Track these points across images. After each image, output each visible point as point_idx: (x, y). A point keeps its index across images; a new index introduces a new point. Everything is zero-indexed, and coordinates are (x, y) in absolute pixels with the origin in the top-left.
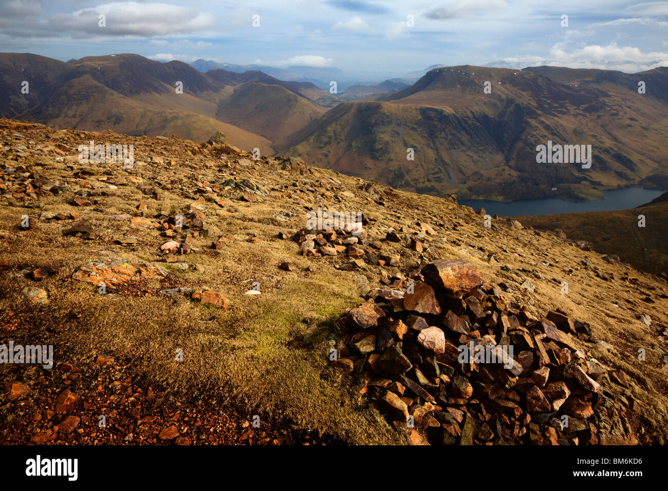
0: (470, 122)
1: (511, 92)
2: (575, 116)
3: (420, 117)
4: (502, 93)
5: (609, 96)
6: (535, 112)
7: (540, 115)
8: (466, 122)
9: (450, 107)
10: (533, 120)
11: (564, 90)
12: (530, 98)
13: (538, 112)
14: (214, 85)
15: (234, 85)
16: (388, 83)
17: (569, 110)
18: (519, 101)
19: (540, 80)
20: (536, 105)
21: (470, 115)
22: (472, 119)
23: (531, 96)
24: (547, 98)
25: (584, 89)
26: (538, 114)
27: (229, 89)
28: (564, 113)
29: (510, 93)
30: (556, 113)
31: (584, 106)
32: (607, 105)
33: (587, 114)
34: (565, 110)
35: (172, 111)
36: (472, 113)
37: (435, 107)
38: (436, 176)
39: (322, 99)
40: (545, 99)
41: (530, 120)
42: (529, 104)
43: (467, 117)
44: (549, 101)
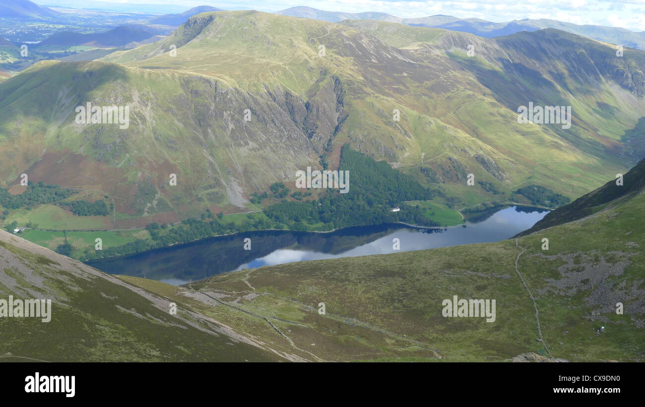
0: (262, 102)
2: (417, 96)
3: (181, 91)
4: (310, 57)
6: (361, 89)
7: (369, 94)
8: (256, 101)
9: (231, 76)
10: (359, 100)
11: (400, 57)
12: (353, 67)
13: (367, 89)
17: (407, 88)
18: (335, 71)
19: (365, 41)
20: (362, 78)
21: (263, 90)
22: (265, 96)
23: (354, 65)
24: (376, 68)
25: (427, 58)
26: (365, 92)
28: (401, 92)
30: (391, 92)
32: (459, 83)
33: (433, 94)
34: (404, 88)
36: (266, 87)
37: (204, 76)
38: (210, 191)
40: (374, 70)
41: (354, 102)
42: (352, 76)
43: (258, 93)
44: (380, 74)
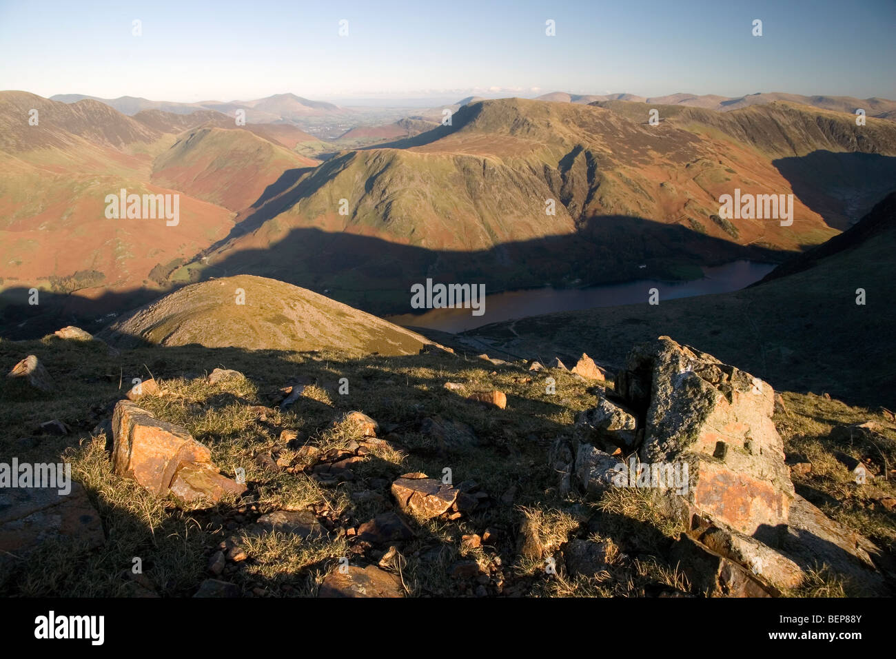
0: (524, 175)
1: (578, 135)
2: (661, 166)
3: (455, 170)
4: (565, 135)
5: (700, 141)
6: (610, 161)
7: (618, 166)
8: (519, 176)
9: (497, 156)
10: (609, 171)
11: (645, 132)
12: (602, 143)
13: (616, 161)
14: (147, 133)
15: (177, 132)
16: (404, 123)
17: (652, 159)
18: (588, 147)
19: (613, 119)
20: (610, 152)
21: (525, 166)
22: (527, 171)
23: (603, 140)
24: (623, 142)
25: (668, 132)
26: (614, 164)
27: (170, 139)
28: (646, 163)
29: (576, 136)
30: (637, 163)
31: (671, 153)
33: (675, 164)
34: (648, 159)
35: (83, 174)
36: (528, 163)
37: (474, 156)
39: (310, 148)
40: (621, 144)
41: (604, 173)
42: (602, 150)
43: (521, 169)
44: (626, 147)
